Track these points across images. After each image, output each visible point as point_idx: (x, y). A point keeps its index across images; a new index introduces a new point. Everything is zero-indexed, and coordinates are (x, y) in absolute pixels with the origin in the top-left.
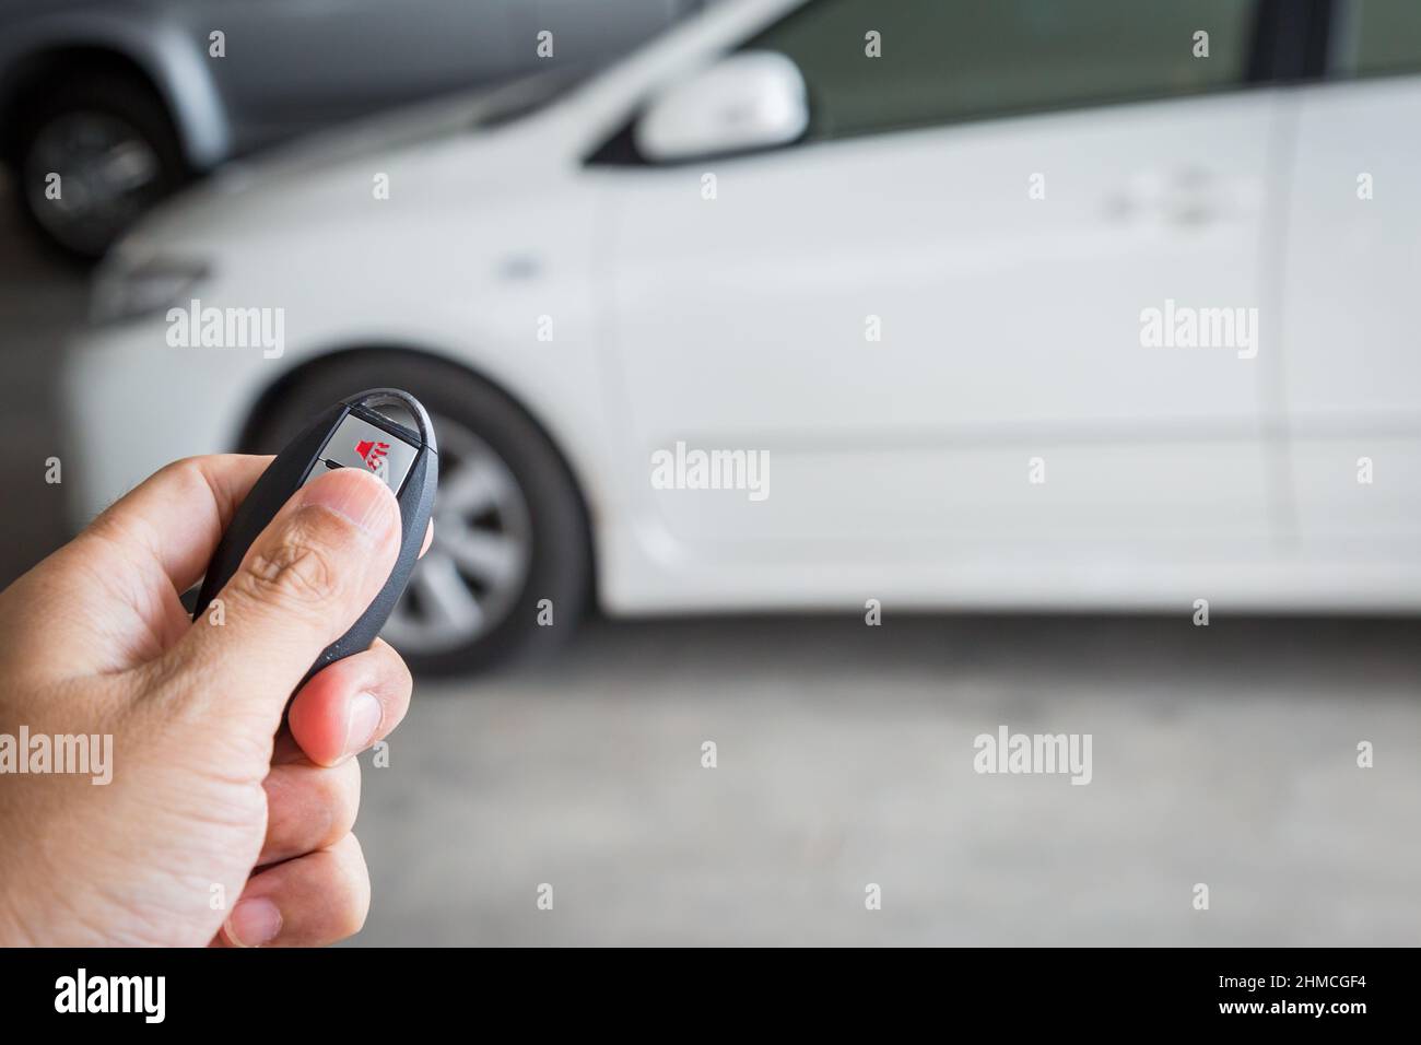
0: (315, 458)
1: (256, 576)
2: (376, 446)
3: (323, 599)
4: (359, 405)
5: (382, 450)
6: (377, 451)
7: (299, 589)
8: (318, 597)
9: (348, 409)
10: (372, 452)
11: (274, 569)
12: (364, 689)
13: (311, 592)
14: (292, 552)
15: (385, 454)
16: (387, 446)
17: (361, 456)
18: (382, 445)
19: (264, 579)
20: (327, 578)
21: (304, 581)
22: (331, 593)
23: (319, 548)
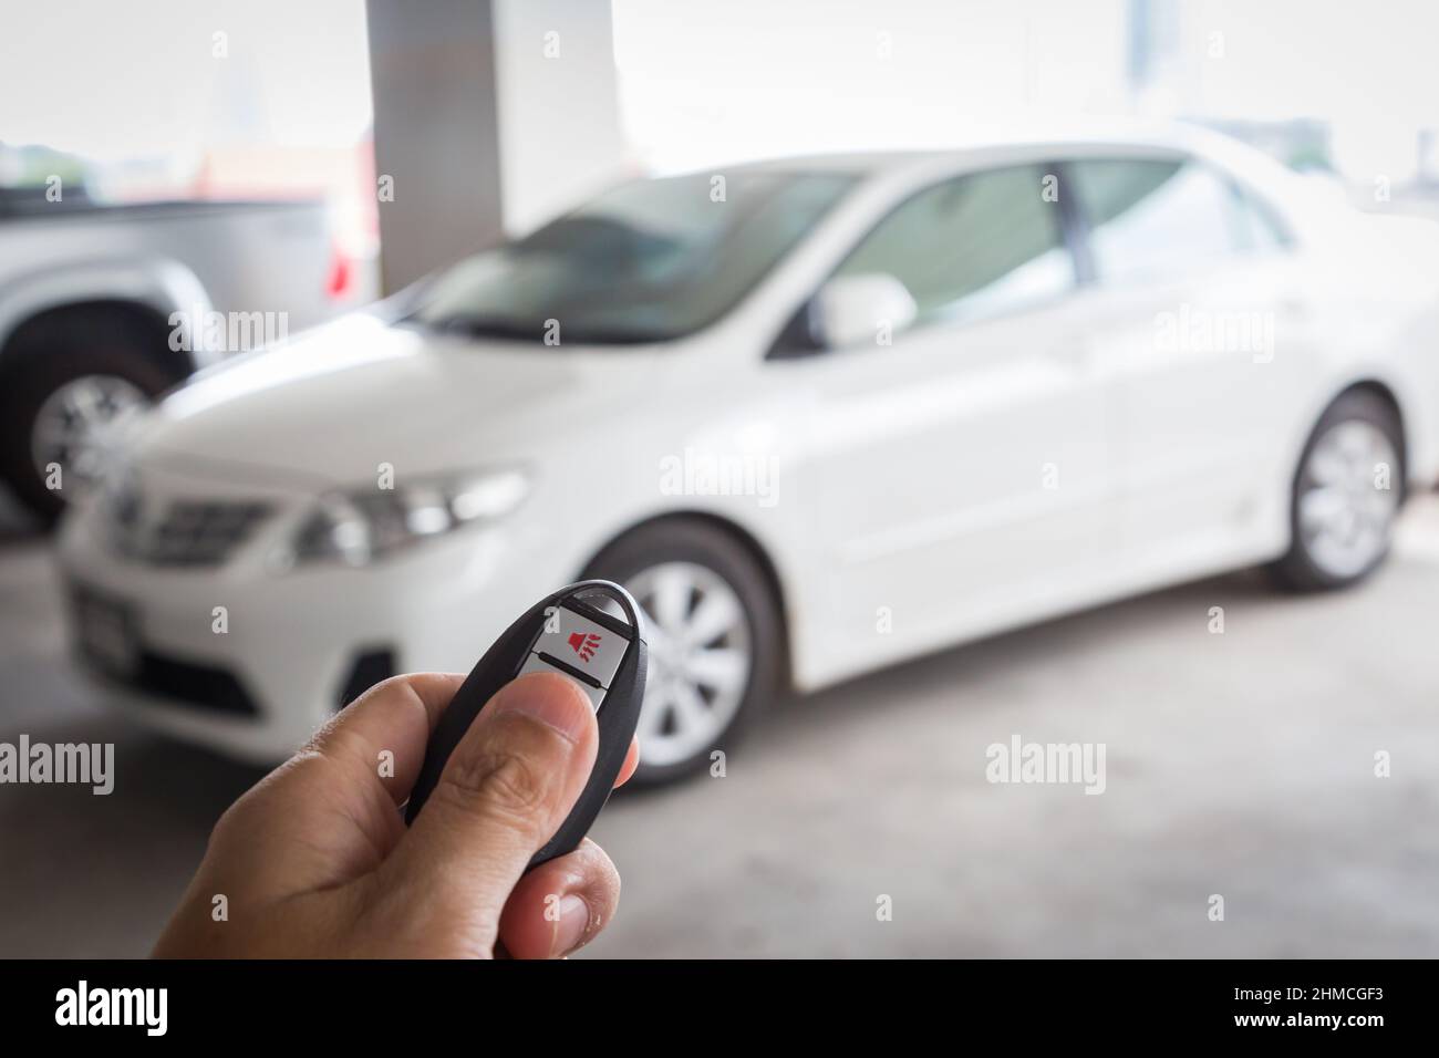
0: (528, 650)
1: (459, 786)
2: (587, 639)
3: (528, 804)
4: (572, 596)
5: (594, 642)
6: (589, 643)
7: (504, 795)
8: (523, 802)
9: (560, 601)
10: (584, 645)
11: (475, 777)
12: (573, 891)
13: (516, 797)
14: (493, 759)
15: (597, 646)
16: (599, 638)
17: (573, 649)
18: (593, 637)
19: (467, 788)
20: (529, 783)
21: (509, 787)
22: (536, 798)
23: (518, 754)
